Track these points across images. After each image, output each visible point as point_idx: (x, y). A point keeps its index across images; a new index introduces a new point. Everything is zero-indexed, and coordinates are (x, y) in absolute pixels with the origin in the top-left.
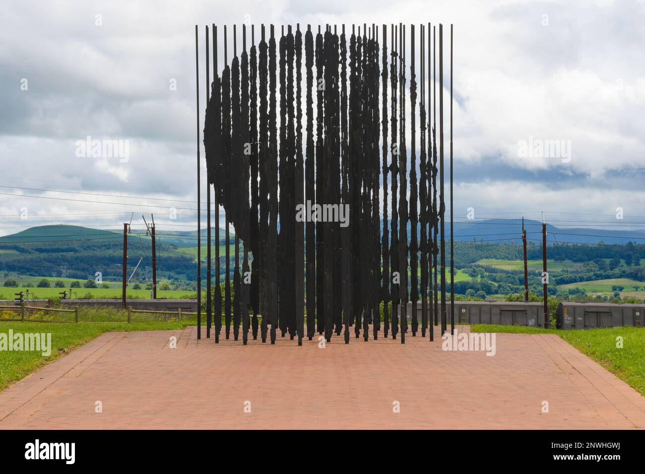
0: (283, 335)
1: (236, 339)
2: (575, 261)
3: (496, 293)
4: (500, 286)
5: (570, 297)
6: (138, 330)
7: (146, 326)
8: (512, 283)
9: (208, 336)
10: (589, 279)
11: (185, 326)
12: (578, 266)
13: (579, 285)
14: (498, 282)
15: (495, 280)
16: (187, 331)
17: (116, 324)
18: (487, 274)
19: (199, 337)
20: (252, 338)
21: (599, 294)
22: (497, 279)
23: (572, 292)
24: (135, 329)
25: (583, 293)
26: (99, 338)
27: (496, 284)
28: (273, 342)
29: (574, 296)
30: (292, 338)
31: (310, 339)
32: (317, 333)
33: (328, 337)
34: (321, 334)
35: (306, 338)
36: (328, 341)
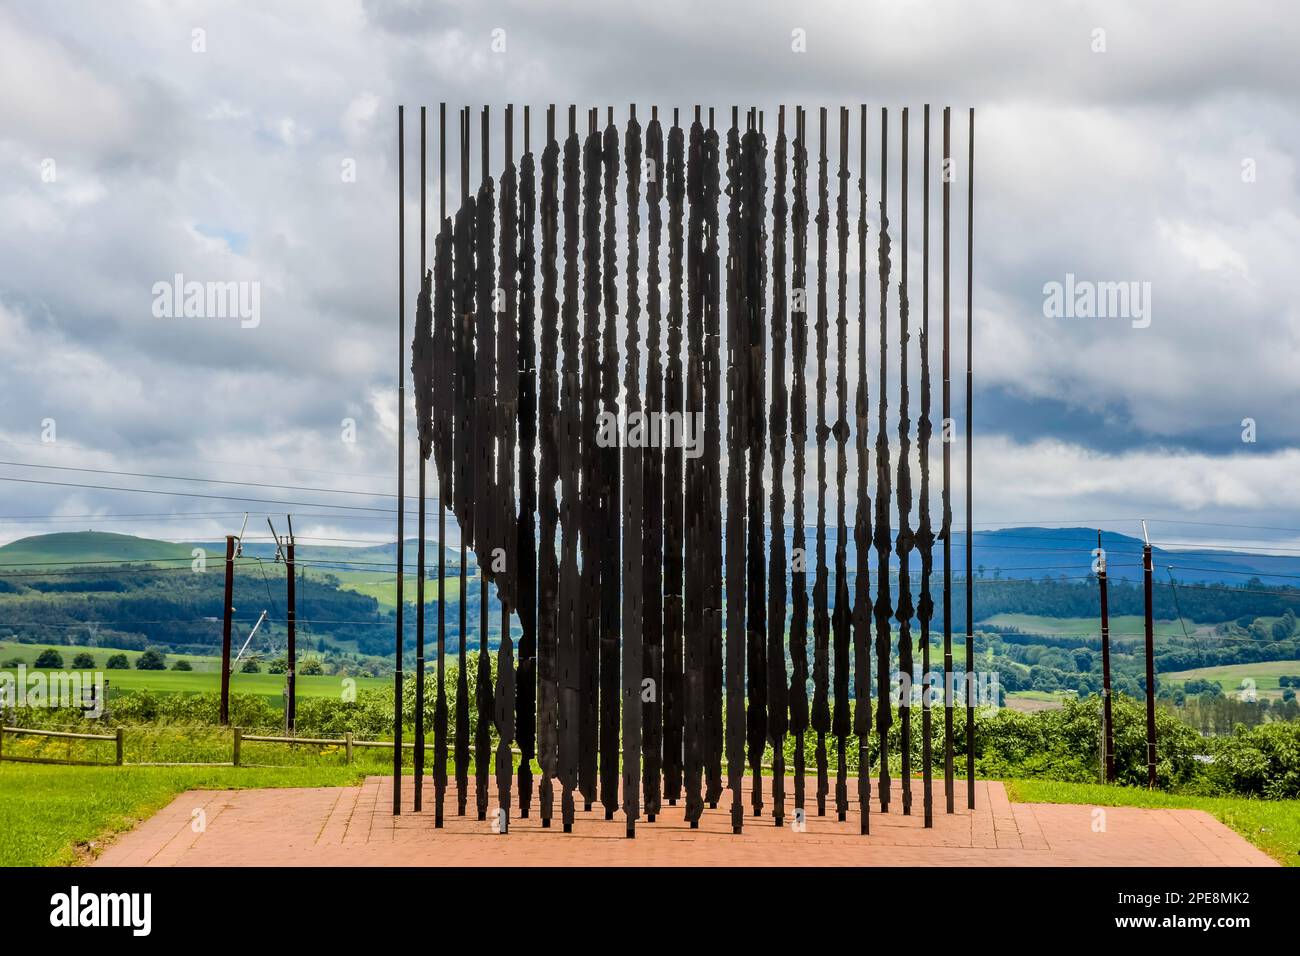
0: (588, 808)
1: (482, 816)
2: (1198, 622)
3: (1027, 686)
4: (1034, 673)
5: (1189, 698)
6: (257, 785)
7: (275, 777)
8: (1060, 666)
9: (418, 807)
10: (1229, 661)
11: (362, 776)
12: (1205, 631)
13: (1207, 674)
14: (1031, 664)
15: (1024, 660)
16: (368, 789)
17: (204, 770)
18: (1006, 646)
19: (397, 811)
21: (1251, 694)
22: (1029, 656)
23: (1192, 688)
24: (251, 784)
25: (1216, 691)
26: (169, 809)
27: (1027, 669)
28: (568, 829)
29: (1197, 697)
30: (609, 816)
31: (652, 819)
32: (665, 802)
33: (693, 816)
34: (673, 803)
35: (643, 817)
36: (694, 825)
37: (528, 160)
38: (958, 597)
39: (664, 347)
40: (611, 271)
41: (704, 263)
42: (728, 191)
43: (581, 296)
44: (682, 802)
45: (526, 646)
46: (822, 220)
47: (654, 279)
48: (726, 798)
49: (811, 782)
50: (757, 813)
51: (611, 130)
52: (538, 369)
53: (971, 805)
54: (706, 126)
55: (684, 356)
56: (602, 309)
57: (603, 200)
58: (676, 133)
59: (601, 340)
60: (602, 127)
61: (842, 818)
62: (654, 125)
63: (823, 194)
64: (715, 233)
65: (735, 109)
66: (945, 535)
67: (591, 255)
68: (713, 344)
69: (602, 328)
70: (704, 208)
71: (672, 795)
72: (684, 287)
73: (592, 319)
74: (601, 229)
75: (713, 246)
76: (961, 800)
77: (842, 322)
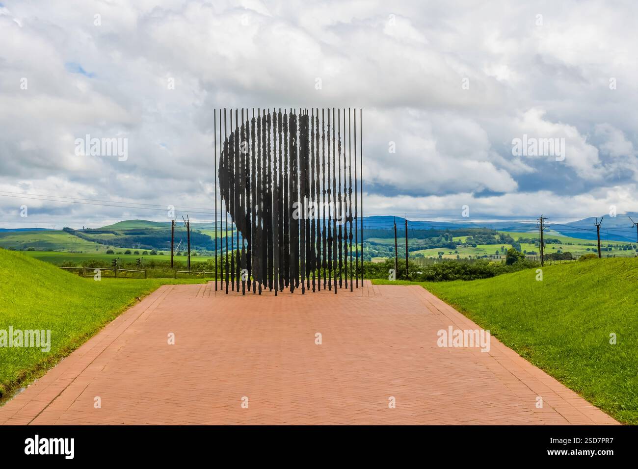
0: (265, 289)
1: (238, 291)
2: (419, 239)
3: (377, 256)
4: (379, 253)
5: (416, 258)
6: (180, 284)
7: (185, 281)
8: (385, 251)
9: (222, 289)
10: (426, 248)
11: (207, 281)
12: (421, 241)
13: (421, 252)
14: (377, 250)
15: (376, 249)
16: (209, 284)
17: (167, 280)
18: (372, 246)
19: (216, 290)
20: (248, 290)
21: (431, 256)
22: (377, 248)
23: (417, 255)
24: (179, 283)
25: (423, 256)
26: (158, 289)
27: (377, 252)
28: (260, 294)
30: (271, 290)
31: (281, 291)
32: (285, 287)
33: (292, 290)
34: (287, 287)
35: (279, 290)
36: (292, 292)
37: (247, 123)
38: (359, 234)
39: (283, 170)
40: (269, 151)
41: (293, 149)
42: (299, 130)
43: (262, 157)
44: (289, 287)
45: (249, 247)
46: (323, 137)
47: (280, 152)
48: (301, 285)
49: (322, 281)
50: (308, 289)
51: (269, 115)
52: (251, 177)
53: (362, 286)
54: (293, 114)
55: (289, 173)
56: (267, 161)
57: (267, 132)
58: (285, 115)
59: (267, 169)
60: (266, 114)
61: (330, 290)
62: (280, 113)
63: (324, 131)
64: (296, 141)
65: (301, 109)
66: (356, 218)
67: (264, 147)
68: (296, 169)
69: (267, 165)
70: (293, 135)
71: (287, 285)
72: (288, 155)
73: (265, 163)
74: (267, 140)
75: (296, 144)
76: (360, 285)
77: (329, 163)
